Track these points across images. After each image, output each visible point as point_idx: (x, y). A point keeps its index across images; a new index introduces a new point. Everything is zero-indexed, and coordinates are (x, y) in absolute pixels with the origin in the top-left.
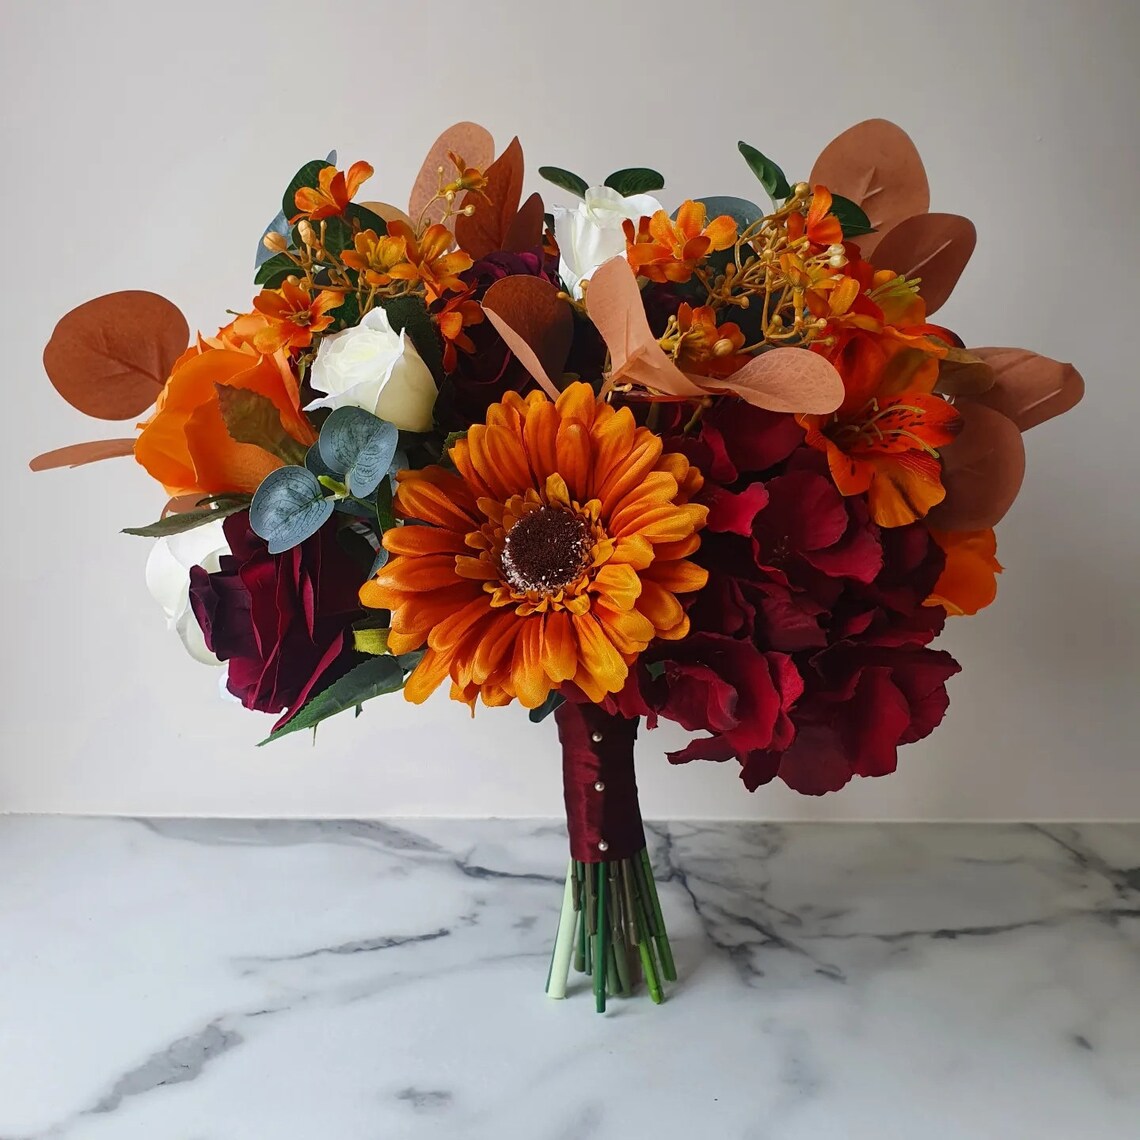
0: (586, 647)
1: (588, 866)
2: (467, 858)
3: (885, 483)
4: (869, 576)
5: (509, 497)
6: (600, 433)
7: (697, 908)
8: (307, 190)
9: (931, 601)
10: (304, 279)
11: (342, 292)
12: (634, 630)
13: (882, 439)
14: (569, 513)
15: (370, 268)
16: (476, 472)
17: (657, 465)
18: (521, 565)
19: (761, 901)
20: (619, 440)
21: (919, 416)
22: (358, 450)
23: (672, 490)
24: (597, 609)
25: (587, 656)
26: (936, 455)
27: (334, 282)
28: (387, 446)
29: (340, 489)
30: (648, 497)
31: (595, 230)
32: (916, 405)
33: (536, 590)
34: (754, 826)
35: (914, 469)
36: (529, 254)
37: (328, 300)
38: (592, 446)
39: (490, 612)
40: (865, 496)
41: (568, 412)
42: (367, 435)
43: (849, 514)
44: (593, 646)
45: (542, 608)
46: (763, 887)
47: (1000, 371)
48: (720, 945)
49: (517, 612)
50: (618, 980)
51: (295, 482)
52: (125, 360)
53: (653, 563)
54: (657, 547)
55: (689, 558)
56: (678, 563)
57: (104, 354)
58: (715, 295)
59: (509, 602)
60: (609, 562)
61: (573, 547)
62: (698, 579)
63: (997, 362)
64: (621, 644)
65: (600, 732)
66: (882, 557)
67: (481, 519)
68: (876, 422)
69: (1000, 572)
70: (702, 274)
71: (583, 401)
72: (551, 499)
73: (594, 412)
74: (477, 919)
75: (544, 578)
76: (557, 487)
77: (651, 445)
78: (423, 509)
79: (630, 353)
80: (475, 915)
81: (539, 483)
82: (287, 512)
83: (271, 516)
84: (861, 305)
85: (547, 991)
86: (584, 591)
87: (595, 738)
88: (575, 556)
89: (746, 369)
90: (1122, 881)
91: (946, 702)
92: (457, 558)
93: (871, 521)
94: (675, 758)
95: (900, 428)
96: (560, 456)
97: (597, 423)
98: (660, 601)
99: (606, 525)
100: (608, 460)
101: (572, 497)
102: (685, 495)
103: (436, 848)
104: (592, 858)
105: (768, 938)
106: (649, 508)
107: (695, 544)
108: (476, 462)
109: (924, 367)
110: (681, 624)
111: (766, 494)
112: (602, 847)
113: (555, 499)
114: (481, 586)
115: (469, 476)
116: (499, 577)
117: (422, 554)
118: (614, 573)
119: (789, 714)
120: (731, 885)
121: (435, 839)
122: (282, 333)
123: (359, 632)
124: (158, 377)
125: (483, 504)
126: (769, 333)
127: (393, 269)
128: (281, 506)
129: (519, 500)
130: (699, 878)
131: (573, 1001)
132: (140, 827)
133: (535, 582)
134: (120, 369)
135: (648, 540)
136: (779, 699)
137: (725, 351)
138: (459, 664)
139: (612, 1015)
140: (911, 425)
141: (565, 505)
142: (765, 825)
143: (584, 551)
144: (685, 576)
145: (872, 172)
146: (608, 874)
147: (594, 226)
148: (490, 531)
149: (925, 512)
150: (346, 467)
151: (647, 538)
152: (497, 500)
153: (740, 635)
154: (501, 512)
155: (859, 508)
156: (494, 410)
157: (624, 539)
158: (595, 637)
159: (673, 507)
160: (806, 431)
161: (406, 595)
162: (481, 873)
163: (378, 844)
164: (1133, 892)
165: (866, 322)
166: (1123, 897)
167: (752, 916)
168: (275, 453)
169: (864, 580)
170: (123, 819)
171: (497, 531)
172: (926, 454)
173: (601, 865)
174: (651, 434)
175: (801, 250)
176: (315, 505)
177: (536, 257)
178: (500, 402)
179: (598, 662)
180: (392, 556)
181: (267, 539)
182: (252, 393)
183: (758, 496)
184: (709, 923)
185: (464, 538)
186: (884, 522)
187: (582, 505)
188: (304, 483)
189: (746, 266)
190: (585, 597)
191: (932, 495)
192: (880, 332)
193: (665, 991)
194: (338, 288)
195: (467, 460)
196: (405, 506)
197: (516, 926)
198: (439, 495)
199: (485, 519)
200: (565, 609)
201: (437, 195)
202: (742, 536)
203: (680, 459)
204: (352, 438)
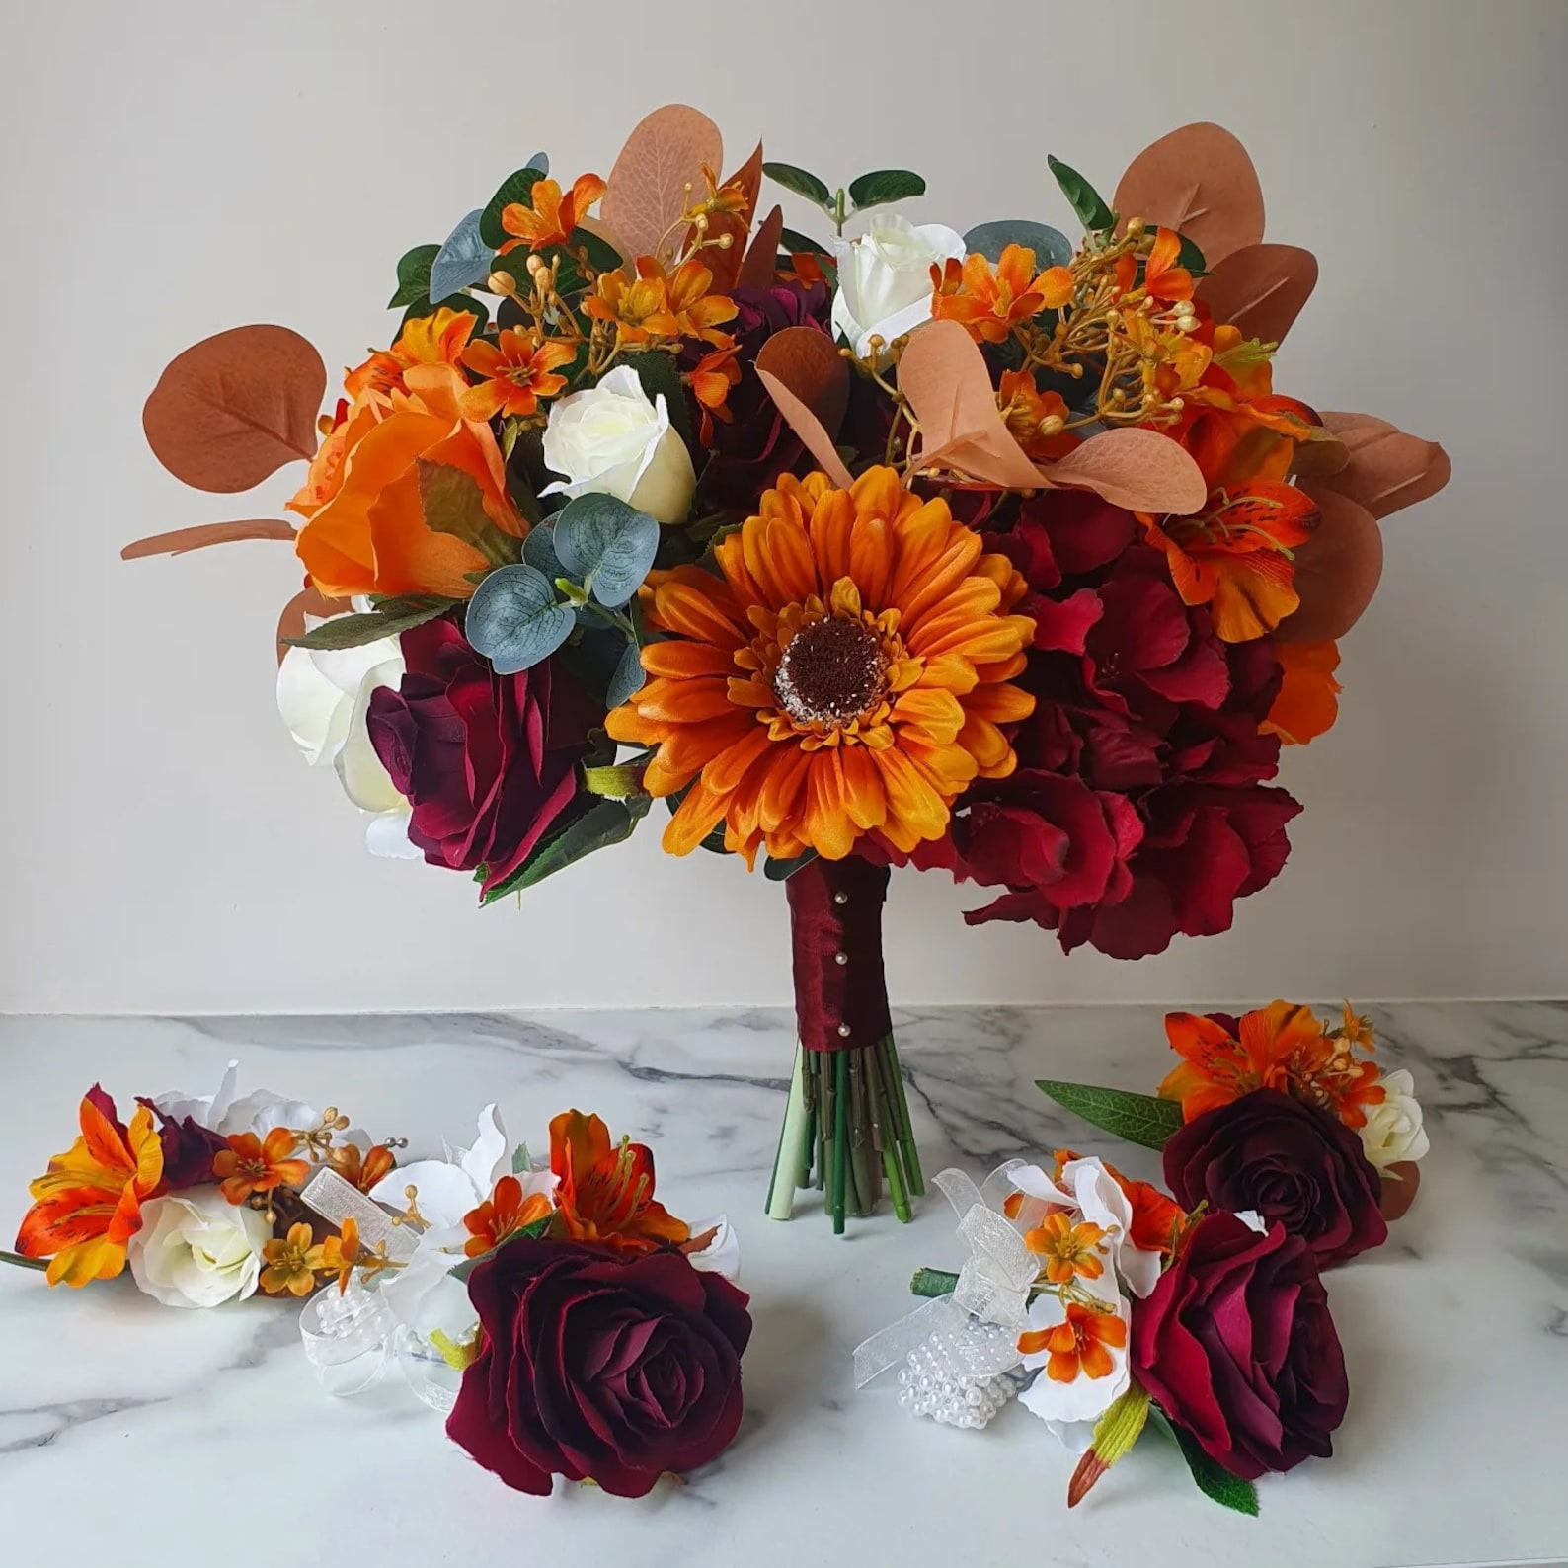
0: (894, 788)
1: (824, 1057)
2: (632, 1057)
3: (1231, 591)
4: (1215, 699)
5: (785, 606)
6: (906, 529)
7: (932, 1111)
8: (516, 207)
9: (1266, 727)
10: (532, 328)
11: (572, 345)
12: (955, 767)
13: (1228, 536)
14: (858, 626)
15: (621, 319)
16: (750, 576)
17: (975, 569)
18: (803, 688)
19: (1009, 1100)
20: (930, 537)
21: (1272, 509)
22: (603, 547)
23: (995, 599)
24: (900, 740)
25: (896, 798)
26: (1291, 556)
27: (563, 332)
28: (645, 544)
29: (577, 594)
30: (963, 607)
31: (887, 272)
32: (1272, 497)
33: (821, 719)
34: (987, 1011)
35: (1265, 573)
36: (786, 291)
37: (556, 354)
38: (896, 544)
39: (771, 745)
40: (1209, 606)
41: (864, 504)
42: (614, 528)
43: (1191, 628)
44: (903, 787)
45: (831, 740)
46: (1011, 1084)
47: (1353, 449)
48: (967, 1153)
49: (802, 746)
50: (857, 1197)
51: (521, 586)
52: (244, 414)
53: (975, 687)
54: (982, 669)
55: (1010, 682)
56: (996, 688)
57: (218, 406)
58: (1034, 358)
59: (791, 734)
60: (915, 686)
61: (868, 667)
62: (1023, 706)
63: (1351, 437)
64: (937, 783)
65: (845, 892)
66: (1229, 679)
67: (750, 632)
68: (1220, 516)
69: (1339, 692)
70: (1027, 335)
71: (884, 491)
72: (836, 608)
73: (896, 504)
74: (659, 1131)
75: (832, 705)
76: (846, 593)
77: (969, 544)
78: (685, 621)
79: (957, 435)
80: (658, 1126)
81: (823, 588)
82: (513, 623)
83: (492, 629)
84: (1214, 376)
85: (768, 1212)
86: (885, 720)
87: (839, 899)
88: (870, 678)
89: (1077, 453)
90: (1445, 1071)
91: (1286, 848)
92: (729, 681)
93: (1214, 636)
94: (973, 918)
95: (1248, 522)
96: (855, 557)
97: (900, 517)
98: (980, 732)
99: (905, 640)
100: (912, 563)
101: (865, 605)
102: (1009, 606)
103: (588, 1046)
104: (829, 1045)
105: (1028, 1145)
106: (967, 621)
107: (1020, 665)
108: (751, 563)
109: (1276, 449)
110: (1006, 760)
111: (1098, 605)
112: (843, 1031)
113: (841, 608)
114: (755, 714)
115: (742, 580)
116: (775, 706)
117: (689, 676)
118: (924, 700)
119: (1130, 863)
120: (970, 1082)
121: (587, 1035)
122: (495, 395)
123: (594, 770)
124: (284, 436)
125: (754, 614)
126: (1106, 410)
127: (648, 320)
128: (506, 615)
129: (798, 609)
130: (929, 1075)
131: (802, 1222)
132: (182, 1028)
133: (820, 710)
134: (237, 425)
135: (969, 660)
136: (1115, 846)
137: (1055, 431)
138: (737, 807)
139: (850, 1238)
140: (1262, 519)
141: (853, 616)
142: (1001, 1010)
143: (878, 672)
144: (1006, 703)
145: (1197, 186)
146: (849, 1065)
147: (886, 267)
148: (761, 648)
149: (1275, 624)
150: (585, 569)
151: (966, 657)
152: (772, 610)
153: (1064, 770)
154: (774, 625)
155: (1202, 620)
156: (769, 498)
157: (937, 658)
158: (905, 776)
159: (996, 620)
160: (1147, 528)
161: (672, 727)
162: (653, 1075)
163: (513, 1043)
164: (1457, 1083)
165: (1219, 399)
166: (1448, 1089)
167: (1001, 1120)
168: (475, 544)
169: (1209, 705)
170: (157, 1018)
171: (769, 648)
172: (1279, 554)
173: (841, 1056)
174: (968, 531)
175: (1142, 307)
176: (548, 614)
177: (793, 295)
178: (774, 487)
179: (910, 805)
180: (651, 678)
181: (489, 656)
182: (456, 470)
183: (1088, 605)
184: (950, 1129)
185: (733, 656)
186: (1228, 636)
187: (876, 617)
188: (533, 584)
189: (1071, 323)
190: (885, 728)
191: (1283, 604)
192: (1235, 411)
193: (913, 1207)
194: (569, 340)
195: (740, 560)
196: (663, 616)
197: (712, 1137)
198: (704, 604)
199: (755, 632)
200: (860, 743)
201: (682, 219)
202: (1073, 655)
203: (1001, 560)
204: (595, 531)
